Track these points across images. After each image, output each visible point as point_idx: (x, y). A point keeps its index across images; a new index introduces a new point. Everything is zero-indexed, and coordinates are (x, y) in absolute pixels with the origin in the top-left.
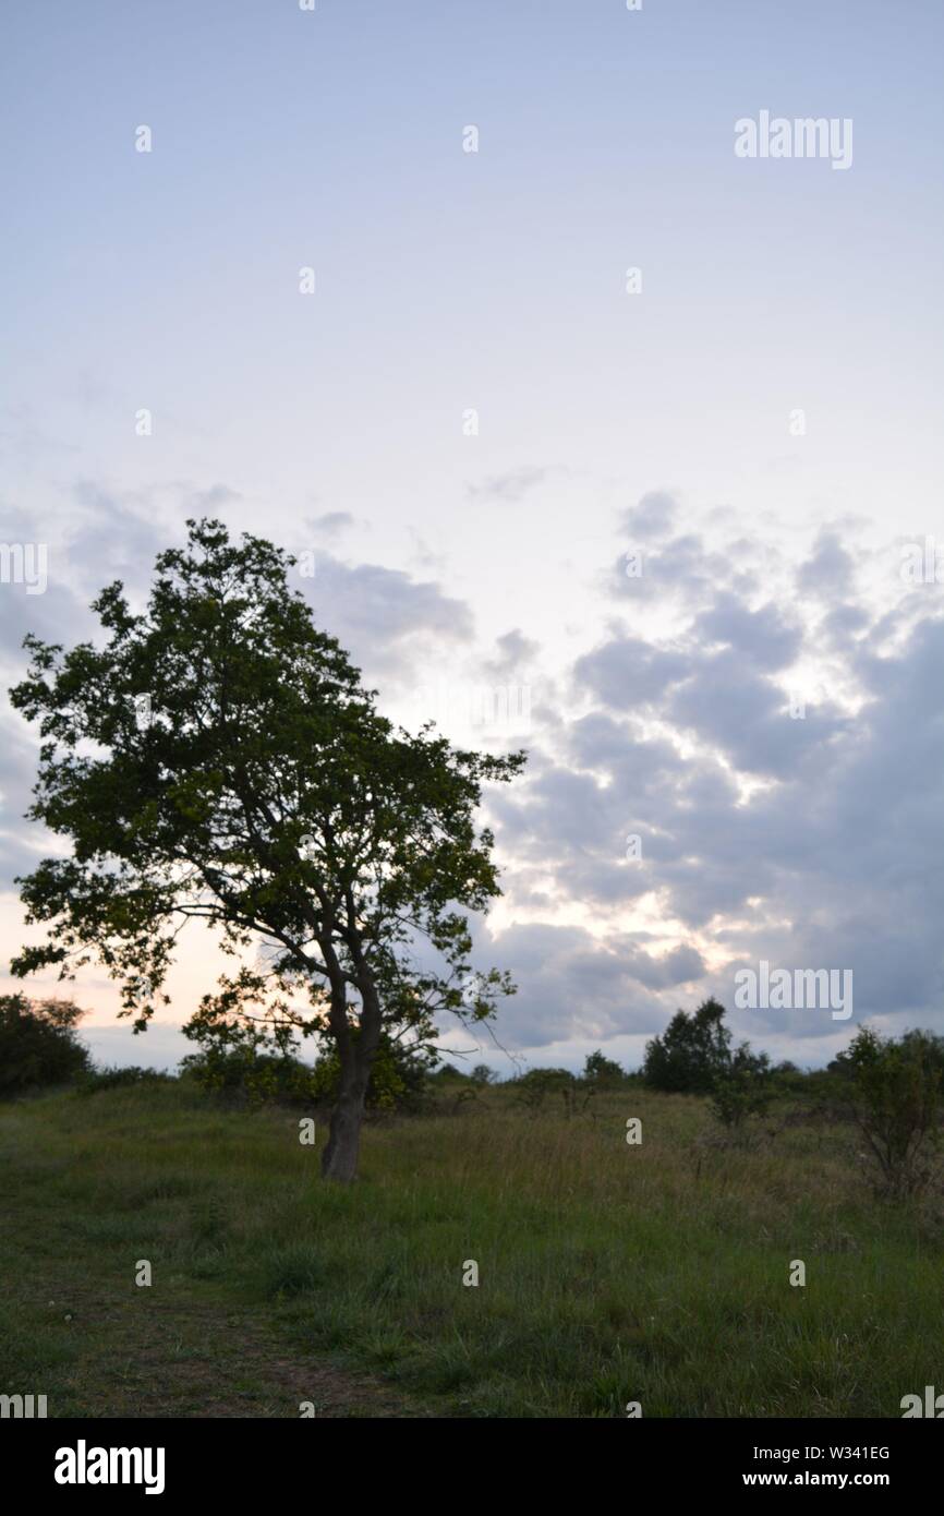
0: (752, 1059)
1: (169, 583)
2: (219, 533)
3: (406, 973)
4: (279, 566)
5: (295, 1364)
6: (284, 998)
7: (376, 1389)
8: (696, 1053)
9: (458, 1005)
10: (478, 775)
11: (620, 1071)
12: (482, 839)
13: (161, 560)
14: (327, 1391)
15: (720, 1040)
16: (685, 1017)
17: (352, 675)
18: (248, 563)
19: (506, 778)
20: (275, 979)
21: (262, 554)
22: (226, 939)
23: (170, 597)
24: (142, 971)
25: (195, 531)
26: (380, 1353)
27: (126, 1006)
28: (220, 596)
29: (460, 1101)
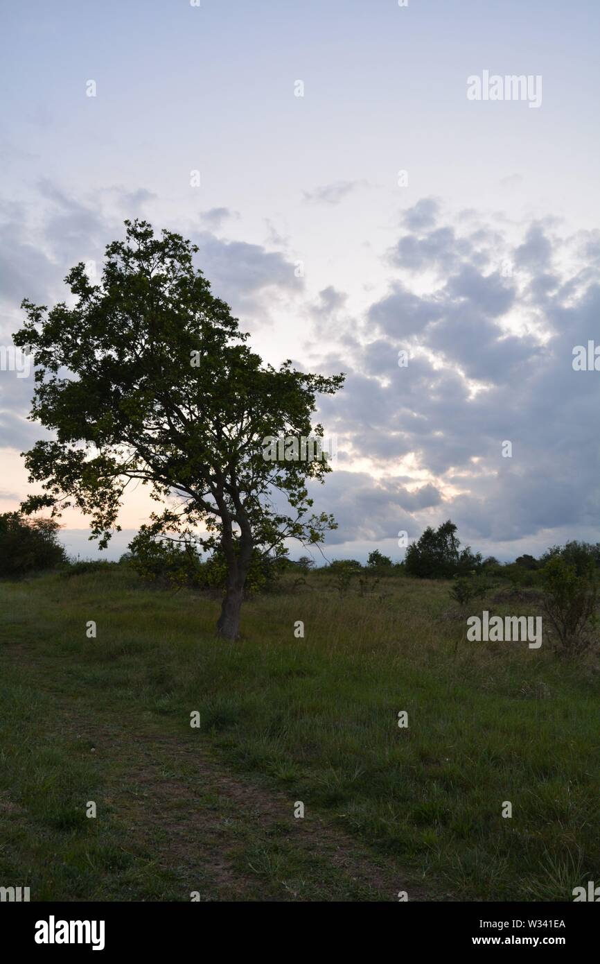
0: (471, 557)
1: (116, 264)
2: (146, 230)
3: (267, 513)
4: (187, 252)
5: (233, 781)
6: (191, 527)
7: (286, 802)
8: (437, 553)
9: (300, 534)
10: (314, 389)
11: (390, 562)
12: (315, 430)
13: (109, 249)
14: (257, 803)
15: (453, 545)
16: (432, 531)
17: (233, 323)
18: (167, 250)
19: (331, 391)
20: (185, 516)
21: (176, 244)
22: (154, 491)
23: (116, 274)
24: (102, 509)
25: (130, 228)
26: (284, 778)
27: (93, 532)
28: (149, 274)
29: (296, 585)
